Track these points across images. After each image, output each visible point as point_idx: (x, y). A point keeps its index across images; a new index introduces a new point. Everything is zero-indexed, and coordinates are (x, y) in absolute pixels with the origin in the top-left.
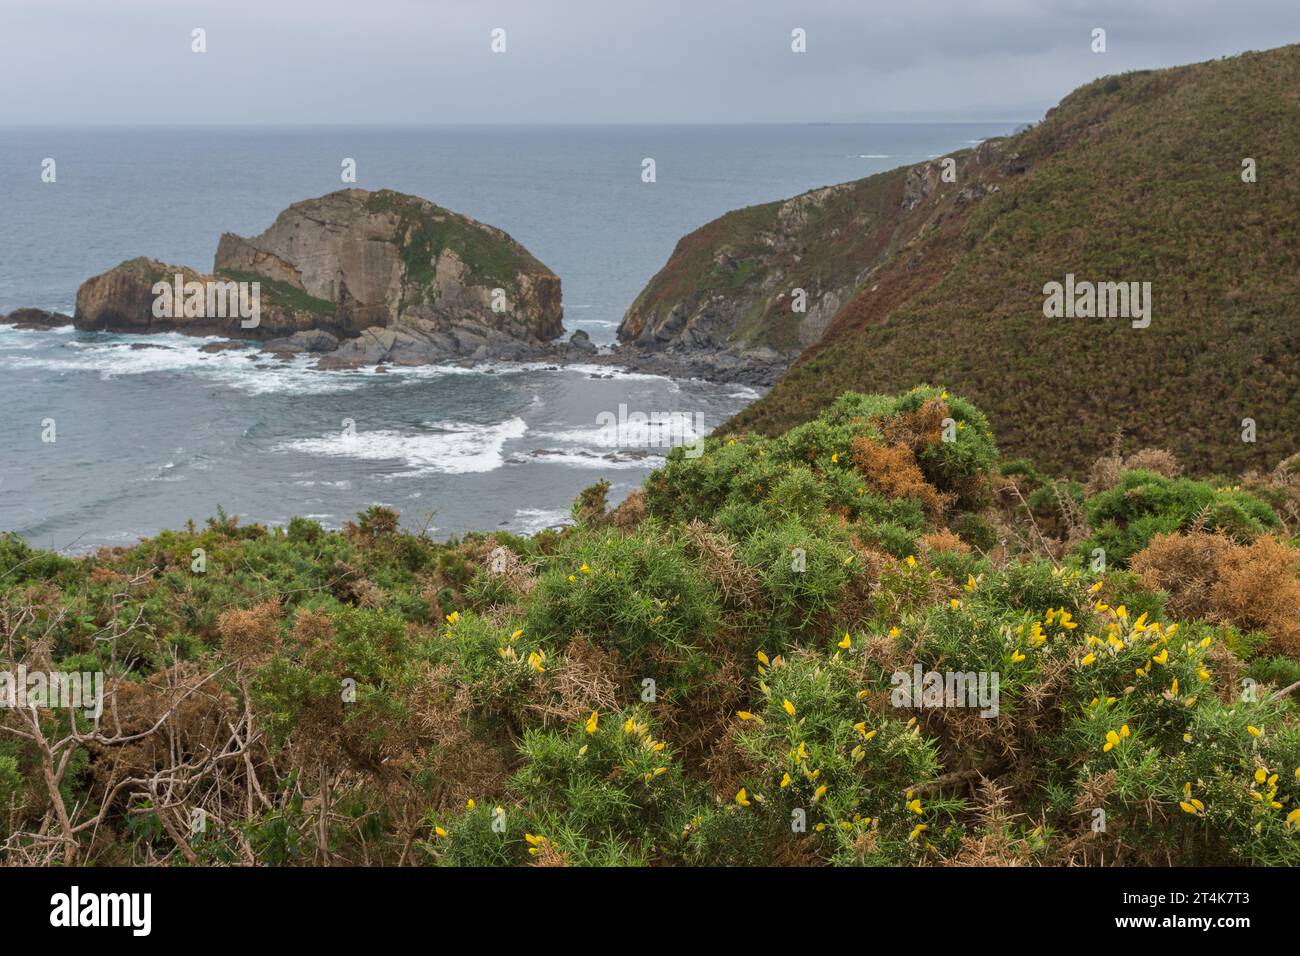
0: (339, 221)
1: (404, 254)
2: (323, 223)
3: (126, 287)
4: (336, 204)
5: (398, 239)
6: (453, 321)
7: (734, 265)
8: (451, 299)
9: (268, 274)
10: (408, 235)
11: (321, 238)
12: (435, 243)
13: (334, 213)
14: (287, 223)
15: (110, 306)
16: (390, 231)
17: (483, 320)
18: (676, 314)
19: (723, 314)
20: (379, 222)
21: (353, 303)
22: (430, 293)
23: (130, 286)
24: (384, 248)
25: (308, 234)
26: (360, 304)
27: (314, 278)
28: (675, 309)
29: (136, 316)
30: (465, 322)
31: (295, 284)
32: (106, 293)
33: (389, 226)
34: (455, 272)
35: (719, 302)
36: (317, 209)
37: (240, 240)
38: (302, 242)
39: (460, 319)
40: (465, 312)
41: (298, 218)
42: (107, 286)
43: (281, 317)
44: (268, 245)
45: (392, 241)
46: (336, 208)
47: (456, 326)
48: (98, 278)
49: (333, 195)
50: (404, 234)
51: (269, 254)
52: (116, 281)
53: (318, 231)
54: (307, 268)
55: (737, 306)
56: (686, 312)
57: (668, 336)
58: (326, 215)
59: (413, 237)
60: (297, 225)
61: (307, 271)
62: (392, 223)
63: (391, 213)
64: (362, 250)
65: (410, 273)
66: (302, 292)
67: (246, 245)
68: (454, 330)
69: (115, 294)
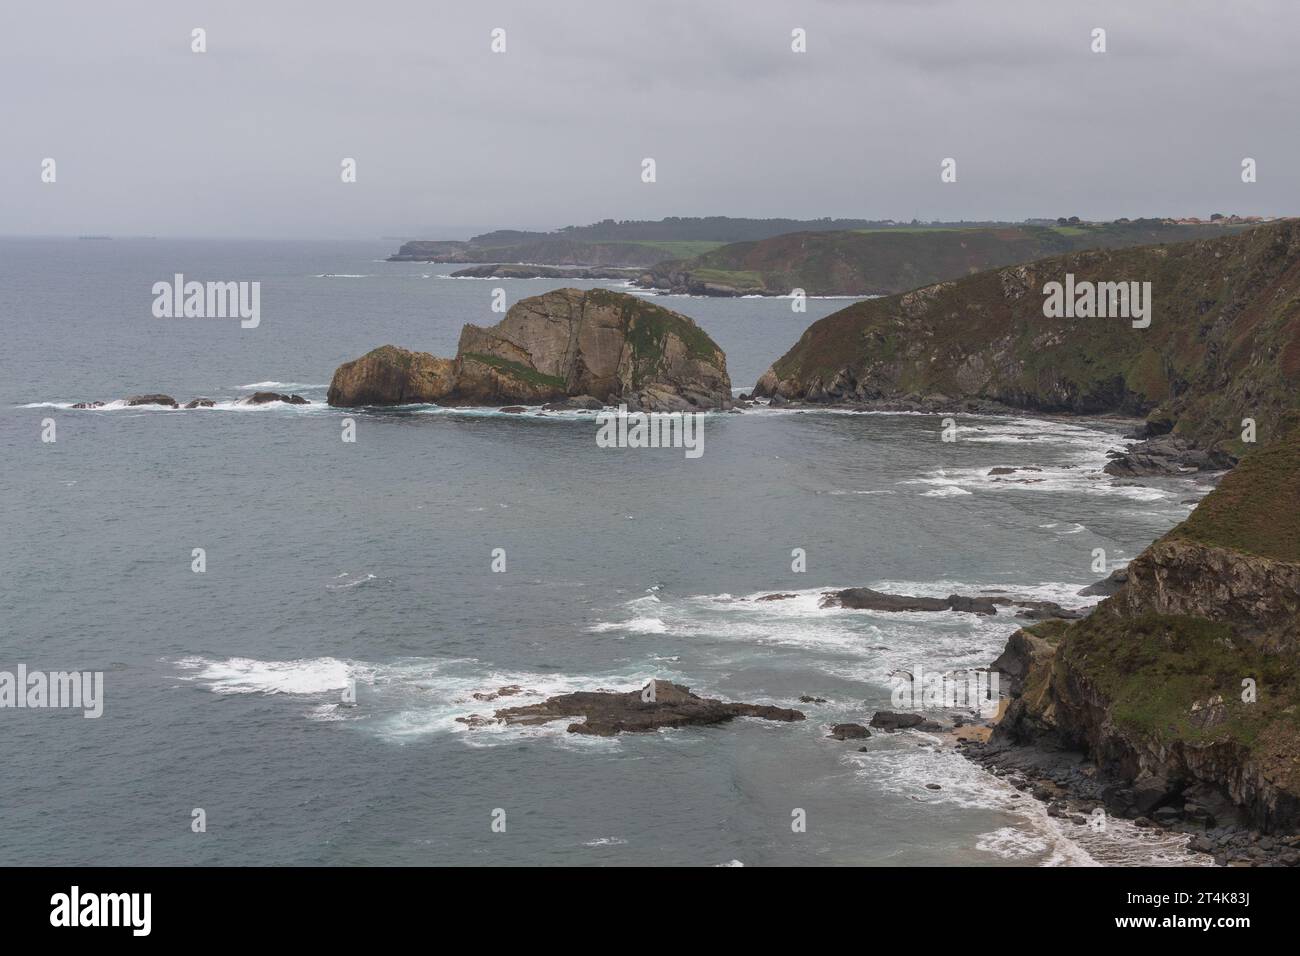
0: (560, 314)
1: (629, 337)
2: (546, 316)
3: (382, 370)
4: (556, 300)
5: (623, 326)
6: (682, 386)
7: (883, 340)
8: (679, 369)
9: (504, 356)
10: (632, 323)
11: (546, 328)
12: (653, 328)
13: (555, 307)
14: (517, 316)
15: (367, 386)
16: (615, 320)
17: (703, 384)
18: (843, 376)
19: (886, 373)
20: (605, 313)
21: (590, 376)
22: (661, 365)
23: (386, 370)
24: (613, 333)
25: (535, 324)
26: (596, 377)
27: (543, 358)
28: (842, 372)
29: (389, 394)
30: (692, 386)
31: (527, 363)
32: (364, 375)
33: (614, 316)
34: (678, 349)
35: (881, 366)
36: (540, 304)
37: (479, 330)
38: (530, 331)
39: (688, 385)
40: (690, 379)
41: (525, 312)
42: (365, 370)
43: (528, 390)
44: (503, 333)
45: (618, 328)
46: (556, 303)
47: (686, 389)
48: (354, 363)
49: (553, 293)
50: (628, 322)
51: (503, 341)
52: (373, 366)
53: (543, 322)
54: (537, 350)
55: (894, 368)
56: (852, 374)
57: (838, 392)
58: (550, 309)
59: (636, 323)
60: (526, 317)
61: (537, 354)
62: (616, 314)
63: (613, 307)
64: (597, 335)
65: (641, 351)
66: (533, 370)
67: (484, 334)
68: (685, 393)
69: (372, 376)
